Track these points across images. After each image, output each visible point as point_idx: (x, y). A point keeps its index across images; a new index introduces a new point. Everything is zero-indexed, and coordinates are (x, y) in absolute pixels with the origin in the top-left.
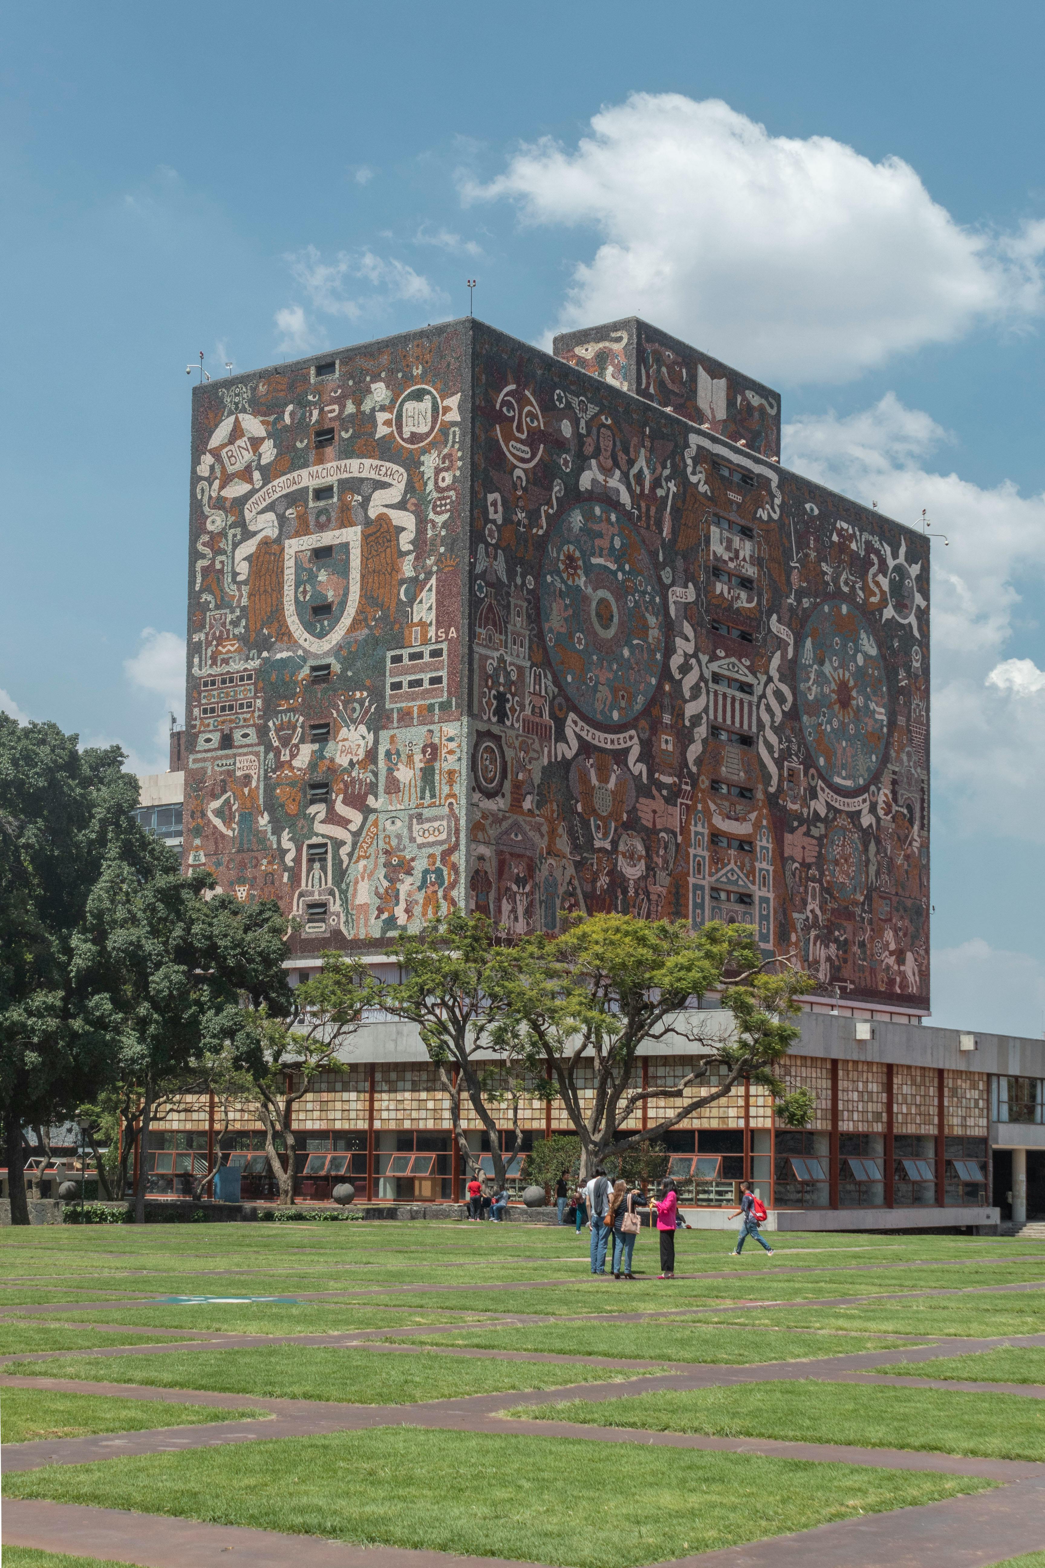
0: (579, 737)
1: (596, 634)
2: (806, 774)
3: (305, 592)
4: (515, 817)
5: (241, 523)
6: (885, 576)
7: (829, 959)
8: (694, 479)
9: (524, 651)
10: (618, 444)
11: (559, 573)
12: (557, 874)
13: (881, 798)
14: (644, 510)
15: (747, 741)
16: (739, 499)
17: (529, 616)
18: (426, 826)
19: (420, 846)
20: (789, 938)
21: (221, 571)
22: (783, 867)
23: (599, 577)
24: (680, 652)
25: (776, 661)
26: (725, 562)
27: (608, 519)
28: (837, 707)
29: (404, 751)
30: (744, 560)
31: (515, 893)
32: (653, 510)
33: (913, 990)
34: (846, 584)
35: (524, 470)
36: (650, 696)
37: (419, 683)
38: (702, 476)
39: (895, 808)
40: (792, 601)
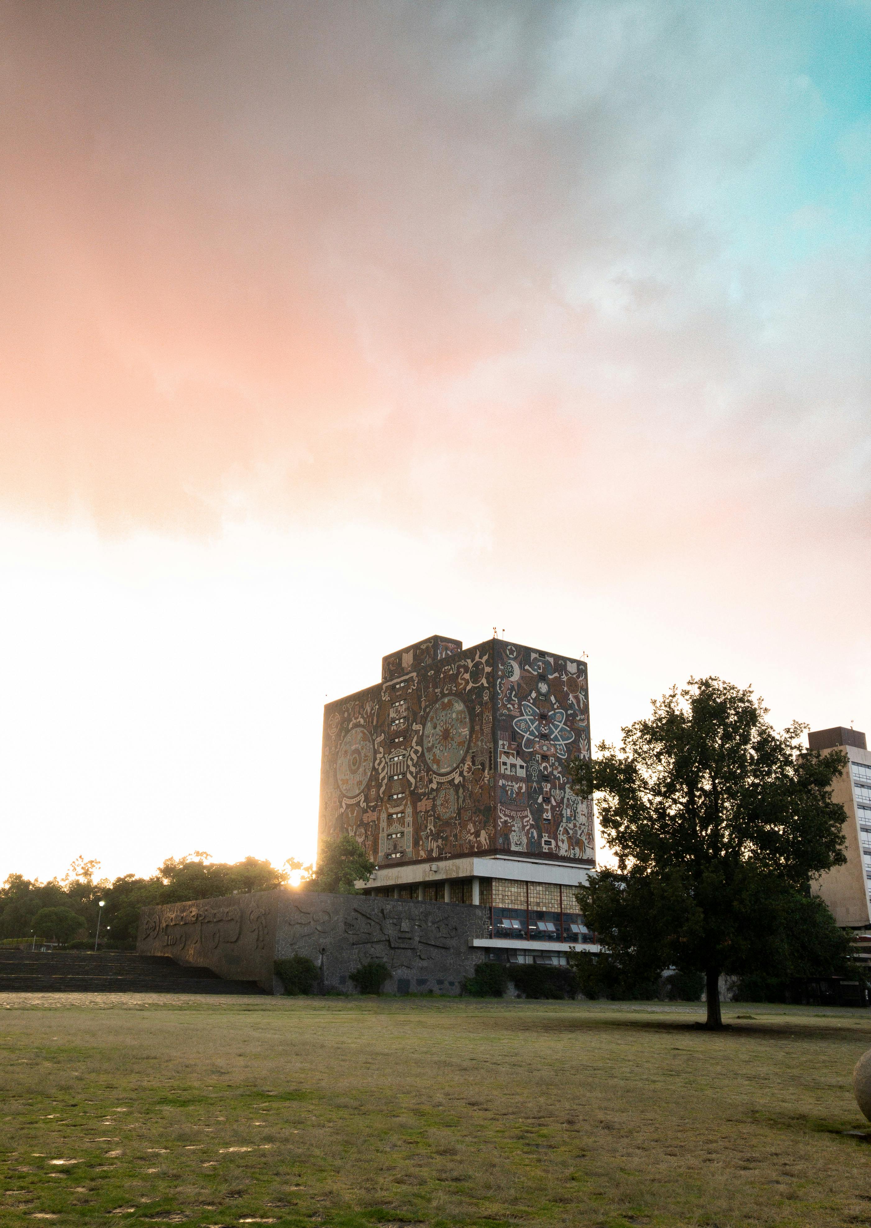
0: (346, 804)
1: (352, 769)
2: (427, 775)
6: (468, 672)
8: (385, 699)
10: (361, 707)
13: (466, 767)
16: (401, 693)
22: (417, 816)
23: (354, 752)
24: (378, 759)
25: (415, 739)
27: (357, 732)
28: (442, 741)
33: (486, 846)
34: (447, 690)
35: (334, 735)
36: (368, 779)
38: (387, 695)
39: (473, 768)
40: (422, 713)
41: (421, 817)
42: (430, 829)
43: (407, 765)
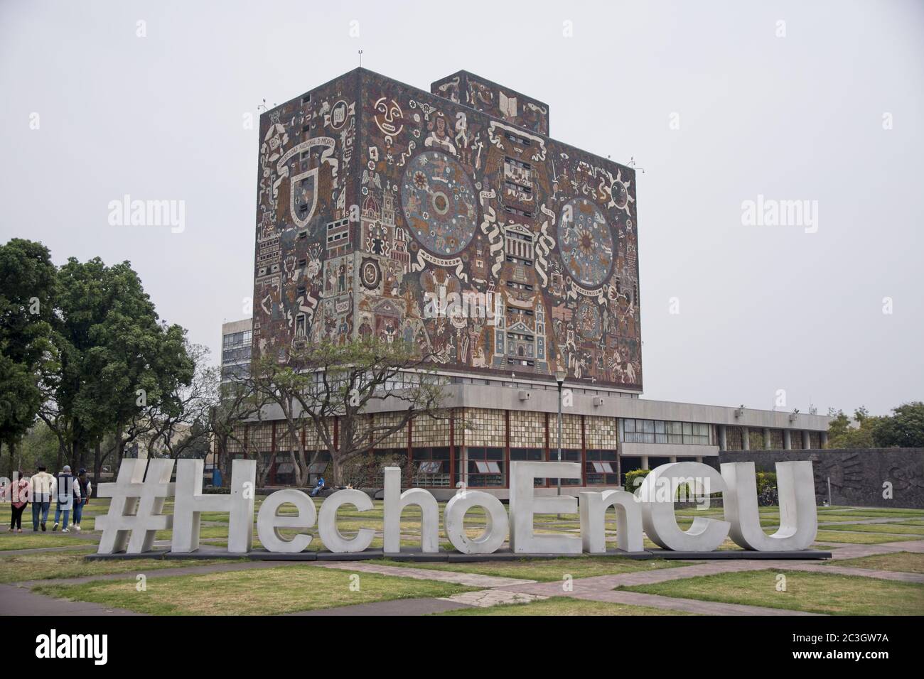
0: (425, 261)
1: (436, 213)
2: (564, 279)
3: (298, 200)
4: (387, 299)
5: (275, 172)
6: (609, 187)
7: (580, 367)
8: (494, 142)
9: (392, 220)
10: (448, 125)
11: (413, 184)
12: (413, 326)
13: (610, 290)
14: (464, 155)
15: (529, 263)
16: (521, 151)
17: (394, 204)
18: (341, 304)
19: (338, 314)
20: (556, 357)
21: (268, 194)
22: (552, 322)
23: (438, 186)
24: (486, 221)
25: (545, 225)
26: (514, 180)
27: (442, 160)
28: (582, 247)
29: (333, 269)
30: (525, 178)
31: (387, 335)
32: (469, 156)
33: (632, 380)
34: (586, 190)
35: (391, 136)
36: (469, 241)
37: (338, 237)
38: (499, 141)
39: (618, 295)
40: (554, 198)
41: (558, 326)
42: (569, 344)
43: (536, 254)
